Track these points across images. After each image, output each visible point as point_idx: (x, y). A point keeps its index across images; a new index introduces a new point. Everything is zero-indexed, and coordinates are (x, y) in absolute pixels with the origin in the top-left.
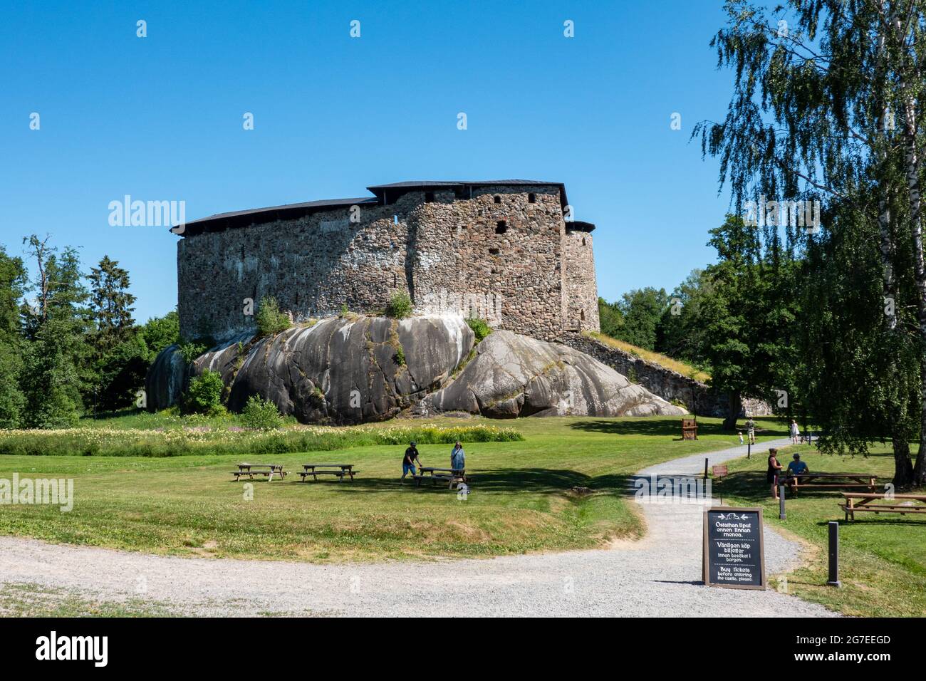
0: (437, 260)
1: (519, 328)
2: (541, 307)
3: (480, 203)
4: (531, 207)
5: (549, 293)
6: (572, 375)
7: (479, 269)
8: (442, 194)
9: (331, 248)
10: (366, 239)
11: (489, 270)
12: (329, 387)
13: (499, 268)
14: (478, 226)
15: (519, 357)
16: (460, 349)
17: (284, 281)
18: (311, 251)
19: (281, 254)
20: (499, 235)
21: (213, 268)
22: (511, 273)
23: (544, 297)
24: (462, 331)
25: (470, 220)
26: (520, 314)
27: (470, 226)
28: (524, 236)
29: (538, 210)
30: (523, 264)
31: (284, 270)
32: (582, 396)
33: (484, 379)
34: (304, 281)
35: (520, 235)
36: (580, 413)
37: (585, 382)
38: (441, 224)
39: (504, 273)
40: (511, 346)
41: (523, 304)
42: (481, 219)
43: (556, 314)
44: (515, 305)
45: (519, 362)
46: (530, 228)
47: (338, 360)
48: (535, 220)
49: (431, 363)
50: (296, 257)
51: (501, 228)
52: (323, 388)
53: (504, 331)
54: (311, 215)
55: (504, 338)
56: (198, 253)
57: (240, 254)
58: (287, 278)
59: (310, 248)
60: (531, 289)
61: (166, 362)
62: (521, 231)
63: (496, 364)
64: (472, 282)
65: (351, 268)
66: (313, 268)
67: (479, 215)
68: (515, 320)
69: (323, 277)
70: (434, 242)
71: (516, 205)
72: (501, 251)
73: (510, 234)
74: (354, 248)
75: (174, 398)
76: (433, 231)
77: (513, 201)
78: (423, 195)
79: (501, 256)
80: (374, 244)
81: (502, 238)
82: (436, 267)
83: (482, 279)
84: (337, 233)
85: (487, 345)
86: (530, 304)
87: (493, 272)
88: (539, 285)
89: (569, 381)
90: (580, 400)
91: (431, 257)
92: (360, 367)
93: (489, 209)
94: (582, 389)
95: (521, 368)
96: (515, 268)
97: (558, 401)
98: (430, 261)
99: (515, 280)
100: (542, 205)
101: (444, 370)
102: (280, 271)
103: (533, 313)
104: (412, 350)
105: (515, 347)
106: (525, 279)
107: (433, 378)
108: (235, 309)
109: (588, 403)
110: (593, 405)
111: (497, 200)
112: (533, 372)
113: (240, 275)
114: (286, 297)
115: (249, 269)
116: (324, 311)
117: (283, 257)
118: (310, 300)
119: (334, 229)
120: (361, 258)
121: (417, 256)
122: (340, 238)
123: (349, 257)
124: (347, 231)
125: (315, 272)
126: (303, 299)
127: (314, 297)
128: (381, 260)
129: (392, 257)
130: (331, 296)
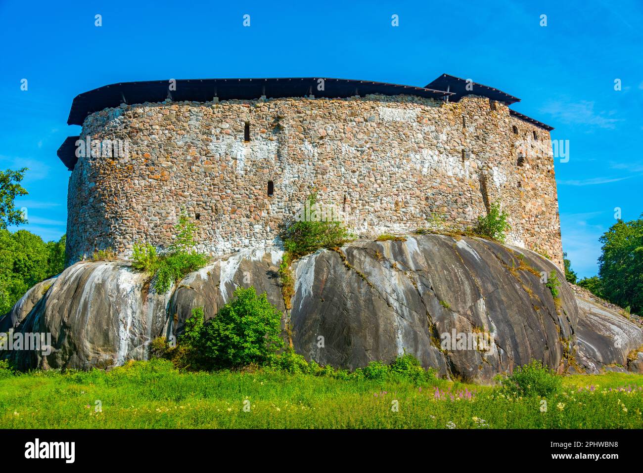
4: (536, 145)
10: (437, 138)
12: (493, 324)
13: (524, 203)
20: (520, 168)
21: (187, 151)
22: (530, 211)
23: (552, 241)
28: (535, 174)
29: (540, 149)
30: (537, 203)
31: (326, 163)
35: (532, 171)
39: (526, 209)
46: (538, 167)
47: (490, 288)
50: (345, 147)
54: (363, 95)
57: (242, 135)
58: (331, 175)
59: (366, 137)
61: (110, 286)
62: (533, 168)
65: (421, 172)
66: (369, 165)
70: (501, 157)
72: (522, 185)
73: (526, 169)
74: (422, 145)
75: (133, 345)
77: (525, 134)
79: (523, 190)
81: (522, 172)
82: (504, 187)
84: (402, 125)
88: (548, 228)
91: (500, 174)
96: (532, 206)
98: (500, 178)
100: (542, 145)
102: (320, 162)
108: (234, 212)
111: (515, 129)
113: (241, 165)
115: (260, 156)
116: (388, 224)
117: (323, 144)
118: (367, 207)
119: (398, 119)
120: (432, 161)
121: (489, 169)
122: (406, 131)
123: (418, 157)
124: (414, 124)
125: (373, 170)
126: (355, 205)
127: (373, 204)
128: (452, 167)
129: (463, 166)
130: (397, 204)
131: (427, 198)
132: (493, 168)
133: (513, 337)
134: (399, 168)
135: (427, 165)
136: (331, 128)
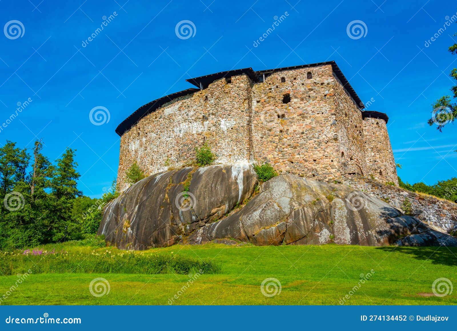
0: (233, 123)
1: (303, 172)
2: (321, 155)
3: (270, 84)
4: (309, 81)
5: (326, 143)
6: (339, 206)
7: (270, 130)
8: (237, 77)
9: (169, 125)
10: (187, 115)
11: (278, 130)
12: (135, 218)
13: (286, 128)
14: (268, 99)
15: (293, 193)
16: (241, 187)
17: (146, 151)
18: (159, 129)
19: (146, 135)
20: (284, 104)
22: (295, 131)
23: (323, 147)
24: (244, 173)
25: (263, 96)
26: (303, 161)
27: (262, 100)
28: (305, 103)
29: (315, 83)
30: (305, 124)
31: (147, 145)
32: (346, 225)
33: (255, 210)
34: (156, 150)
35: (302, 102)
36: (343, 241)
37: (351, 212)
38: (236, 97)
39: (289, 131)
40: (291, 185)
41: (306, 153)
42: (270, 94)
43: (334, 160)
44: (300, 155)
45: (291, 196)
46: (309, 96)
48: (312, 90)
49: (210, 198)
51: (287, 99)
52: (131, 220)
53: (289, 175)
54: (161, 107)
55: (287, 179)
56: (122, 144)
57: (134, 140)
58: (148, 148)
60: (313, 141)
62: (302, 100)
63: (272, 198)
64: (266, 140)
65: (179, 136)
67: (270, 92)
68: (300, 166)
69: (164, 145)
70: (230, 111)
71: (296, 81)
72: (286, 116)
73: (293, 103)
76: (230, 102)
77: (295, 79)
78: (224, 79)
79: (286, 119)
80: (193, 118)
81: (287, 106)
82: (232, 129)
83: (272, 137)
84: (172, 115)
85: (271, 185)
86: (311, 154)
87: (281, 131)
88: (318, 138)
89: (335, 211)
90: (344, 229)
91: (228, 122)
92: (157, 202)
93: (277, 87)
94: (347, 218)
95: (291, 200)
96: (298, 127)
97: (321, 230)
98: (227, 124)
99: (298, 136)
100: (318, 79)
101: (222, 203)
103: (315, 161)
104: (197, 188)
105: (294, 185)
106: (307, 134)
107: (210, 209)
109: (351, 232)
110: (357, 234)
111: (283, 80)
112: (300, 204)
114: (147, 162)
115: (136, 148)
116: (163, 168)
117: (147, 136)
118: (158, 161)
119: (171, 113)
120: (185, 129)
121: (219, 122)
122: (174, 117)
123: (178, 129)
124: (177, 112)
125: (161, 142)
126: (155, 161)
127: (159, 159)
128: (196, 128)
129: (203, 125)
130: (168, 157)
131: (179, 150)
132: (221, 120)
133: (138, 225)
134: (169, 137)
135: (182, 132)
136: (150, 127)
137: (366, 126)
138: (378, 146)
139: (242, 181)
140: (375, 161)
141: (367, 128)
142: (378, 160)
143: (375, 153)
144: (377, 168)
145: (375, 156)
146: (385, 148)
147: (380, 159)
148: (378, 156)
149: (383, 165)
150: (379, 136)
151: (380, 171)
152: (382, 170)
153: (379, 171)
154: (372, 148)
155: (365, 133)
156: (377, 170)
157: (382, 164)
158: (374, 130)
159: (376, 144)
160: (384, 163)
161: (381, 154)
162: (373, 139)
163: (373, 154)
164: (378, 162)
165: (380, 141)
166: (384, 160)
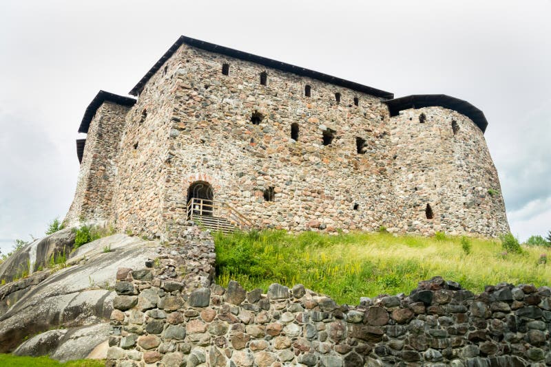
4: (163, 80)
13: (136, 162)
14: (132, 126)
20: (140, 127)
23: (156, 179)
28: (154, 116)
29: (167, 80)
72: (139, 144)
73: (146, 121)
79: (138, 148)
87: (132, 169)
88: (155, 166)
100: (170, 72)
137: (395, 128)
138: (422, 158)
139: (35, 252)
140: (416, 189)
141: (397, 130)
142: (420, 186)
143: (415, 172)
144: (418, 202)
145: (416, 179)
146: (440, 160)
147: (428, 183)
148: (423, 178)
149: (435, 194)
150: (427, 139)
151: (428, 205)
152: (432, 204)
153: (424, 206)
154: (409, 165)
155: (394, 140)
156: (419, 205)
157: (433, 191)
158: (414, 130)
159: (415, 156)
160: (438, 189)
161: (430, 173)
162: (411, 148)
163: (411, 176)
164: (421, 189)
165: (426, 148)
166: (438, 183)
